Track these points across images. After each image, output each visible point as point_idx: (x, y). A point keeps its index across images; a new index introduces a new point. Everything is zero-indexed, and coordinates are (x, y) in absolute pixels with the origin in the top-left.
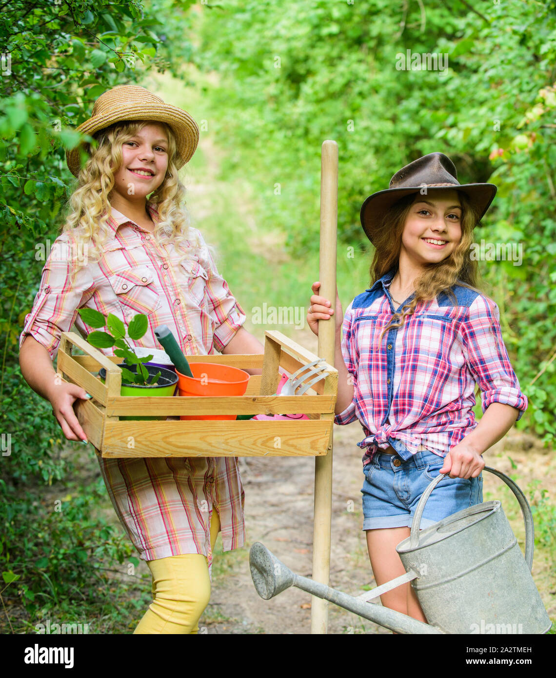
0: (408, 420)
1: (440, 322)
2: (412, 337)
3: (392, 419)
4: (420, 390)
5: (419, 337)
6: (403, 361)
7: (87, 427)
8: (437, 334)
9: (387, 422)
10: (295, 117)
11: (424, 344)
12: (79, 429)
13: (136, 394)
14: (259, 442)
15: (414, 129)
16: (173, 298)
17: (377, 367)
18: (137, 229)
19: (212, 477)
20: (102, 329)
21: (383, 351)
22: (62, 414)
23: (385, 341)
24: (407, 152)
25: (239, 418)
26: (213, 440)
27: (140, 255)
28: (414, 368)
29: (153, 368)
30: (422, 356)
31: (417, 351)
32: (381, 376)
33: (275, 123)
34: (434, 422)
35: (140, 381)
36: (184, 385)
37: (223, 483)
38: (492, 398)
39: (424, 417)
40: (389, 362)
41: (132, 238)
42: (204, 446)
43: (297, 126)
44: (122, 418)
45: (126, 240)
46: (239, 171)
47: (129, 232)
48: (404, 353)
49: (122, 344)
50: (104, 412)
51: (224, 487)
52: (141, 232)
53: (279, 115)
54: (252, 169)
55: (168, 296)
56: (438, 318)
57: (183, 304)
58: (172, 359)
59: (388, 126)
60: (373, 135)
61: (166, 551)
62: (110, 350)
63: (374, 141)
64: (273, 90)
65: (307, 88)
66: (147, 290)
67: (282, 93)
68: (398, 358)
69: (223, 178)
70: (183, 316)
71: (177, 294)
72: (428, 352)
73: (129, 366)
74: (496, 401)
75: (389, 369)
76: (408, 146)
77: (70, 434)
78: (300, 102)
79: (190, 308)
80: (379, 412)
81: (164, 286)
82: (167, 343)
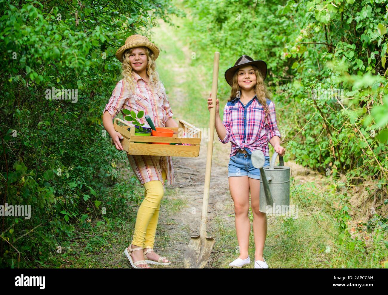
0: (251, 141)
1: (261, 110)
2: (252, 115)
3: (246, 141)
4: (255, 132)
5: (254, 115)
6: (249, 123)
7: (124, 146)
8: (260, 114)
9: (244, 142)
10: (220, 38)
11: (256, 117)
12: (121, 146)
13: (139, 135)
14: (177, 152)
15: (270, 42)
16: (153, 104)
17: (240, 124)
18: (144, 81)
19: (163, 160)
20: (129, 115)
21: (242, 120)
22: (116, 141)
23: (243, 117)
24: (269, 53)
25: (171, 144)
26: (162, 150)
27: (144, 89)
28: (254, 125)
29: (144, 129)
30: (256, 121)
31: (254, 120)
32: (242, 127)
33: (211, 40)
34: (259, 143)
35: (140, 132)
36: (154, 134)
37: (167, 163)
38: (273, 135)
39: (256, 141)
40: (244, 123)
41: (142, 84)
42: (160, 152)
43: (221, 41)
44: (135, 142)
45: (140, 84)
46: (200, 62)
47: (141, 82)
48: (249, 120)
49: (135, 120)
50: (129, 140)
51: (167, 164)
52: (145, 82)
53: (213, 37)
54: (206, 61)
55: (151, 103)
56: (259, 109)
57: (156, 106)
58: (150, 126)
59: (260, 42)
60: (254, 45)
61: (148, 180)
62: (131, 122)
63: (253, 48)
64: (210, 26)
65: (225, 25)
66: (145, 100)
67: (214, 27)
68: (247, 122)
69: (192, 65)
70: (156, 110)
71: (154, 103)
72: (258, 120)
73: (137, 127)
74: (275, 135)
75: (244, 125)
76: (269, 50)
77: (118, 148)
78: (222, 32)
79: (159, 108)
80: (241, 139)
81: (151, 100)
82: (149, 121)
